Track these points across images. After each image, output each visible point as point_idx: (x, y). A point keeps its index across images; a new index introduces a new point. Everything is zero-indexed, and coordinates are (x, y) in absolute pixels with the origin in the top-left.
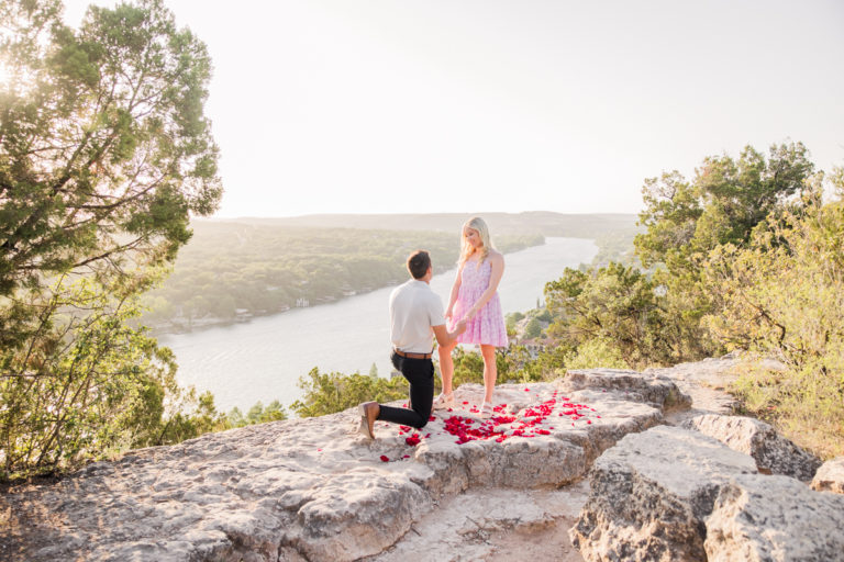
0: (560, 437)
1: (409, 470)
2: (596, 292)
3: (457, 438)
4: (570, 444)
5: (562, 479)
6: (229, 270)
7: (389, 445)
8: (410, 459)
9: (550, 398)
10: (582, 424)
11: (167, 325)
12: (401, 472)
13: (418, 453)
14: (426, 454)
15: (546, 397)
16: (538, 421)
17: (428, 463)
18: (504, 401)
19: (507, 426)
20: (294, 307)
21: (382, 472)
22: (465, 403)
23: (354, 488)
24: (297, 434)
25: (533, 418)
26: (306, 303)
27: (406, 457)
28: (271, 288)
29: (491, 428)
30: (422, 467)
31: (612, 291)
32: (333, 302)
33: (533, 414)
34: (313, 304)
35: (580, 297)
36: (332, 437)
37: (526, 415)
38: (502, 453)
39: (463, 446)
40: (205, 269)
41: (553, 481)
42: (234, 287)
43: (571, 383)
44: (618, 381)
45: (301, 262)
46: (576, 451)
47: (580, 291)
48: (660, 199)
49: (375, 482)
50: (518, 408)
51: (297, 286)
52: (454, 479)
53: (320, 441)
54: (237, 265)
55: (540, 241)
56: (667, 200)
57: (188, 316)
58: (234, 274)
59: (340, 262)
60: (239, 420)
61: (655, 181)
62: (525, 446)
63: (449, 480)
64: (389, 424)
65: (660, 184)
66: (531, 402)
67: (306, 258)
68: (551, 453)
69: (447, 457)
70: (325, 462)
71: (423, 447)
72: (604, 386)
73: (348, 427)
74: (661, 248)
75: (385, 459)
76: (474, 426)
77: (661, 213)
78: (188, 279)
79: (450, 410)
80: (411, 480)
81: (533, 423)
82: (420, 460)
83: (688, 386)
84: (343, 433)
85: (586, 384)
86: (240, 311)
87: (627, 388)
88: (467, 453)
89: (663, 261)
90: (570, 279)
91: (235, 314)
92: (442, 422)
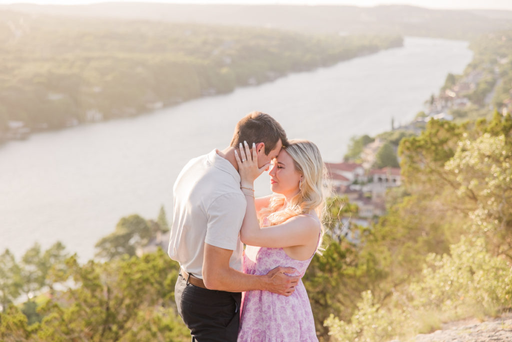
20: (83, 121)
26: (98, 116)
28: (54, 96)
31: (495, 159)
32: (133, 116)
34: (108, 116)
35: (450, 165)
45: (93, 64)
47: (450, 155)
51: (88, 94)
54: (10, 65)
55: (397, 43)
58: (6, 77)
59: (143, 64)
60: (10, 265)
67: (100, 58)
86: (14, 124)
90: (436, 134)
91: (8, 128)
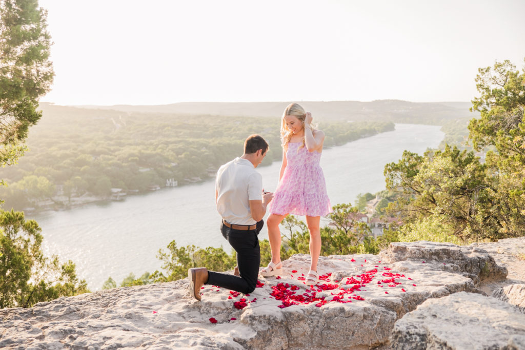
0: (375, 302)
1: (234, 331)
2: (431, 173)
3: (280, 302)
4: (384, 309)
5: (375, 341)
6: (105, 153)
7: (217, 308)
8: (236, 321)
9: (373, 268)
10: (397, 291)
11: (49, 203)
12: (226, 333)
13: (244, 315)
14: (250, 316)
15: (369, 267)
16: (356, 288)
17: (252, 324)
18: (329, 270)
19: (328, 293)
20: (164, 187)
21: (209, 332)
22: (294, 272)
23: (180, 346)
24: (136, 298)
25: (353, 285)
26: (175, 183)
27: (234, 319)
28: (143, 170)
29: (314, 294)
30: (245, 329)
31: (446, 172)
32: (199, 183)
33: (353, 282)
34: (181, 184)
35: (416, 178)
36: (168, 300)
37: (347, 283)
38: (320, 317)
39: (284, 310)
40: (83, 152)
41: (366, 343)
42: (109, 168)
43: (394, 254)
44: (437, 253)
45: (171, 146)
46: (389, 316)
47: (417, 172)
48: (493, 87)
49: (199, 341)
50: (342, 277)
51: (167, 168)
52: (275, 340)
53: (157, 304)
54: (112, 148)
55: (390, 128)
56: (499, 88)
57: (68, 194)
58: (110, 157)
59: (206, 146)
61: (488, 70)
62: (342, 310)
63: (270, 340)
64: (220, 289)
65: (493, 73)
66: (355, 271)
67: (175, 142)
68: (365, 317)
69: (269, 319)
70: (158, 323)
71: (248, 311)
72: (423, 257)
73: (183, 292)
74: (491, 131)
75: (213, 321)
76: (298, 293)
77: (493, 100)
78: (68, 161)
79: (279, 278)
80: (234, 340)
81: (352, 290)
82: (244, 322)
83: (506, 259)
84: (178, 297)
85: (407, 255)
86: (115, 190)
87: (445, 259)
88: (288, 316)
89: (494, 144)
90: (408, 161)
91: (110, 193)
92: (269, 288)
